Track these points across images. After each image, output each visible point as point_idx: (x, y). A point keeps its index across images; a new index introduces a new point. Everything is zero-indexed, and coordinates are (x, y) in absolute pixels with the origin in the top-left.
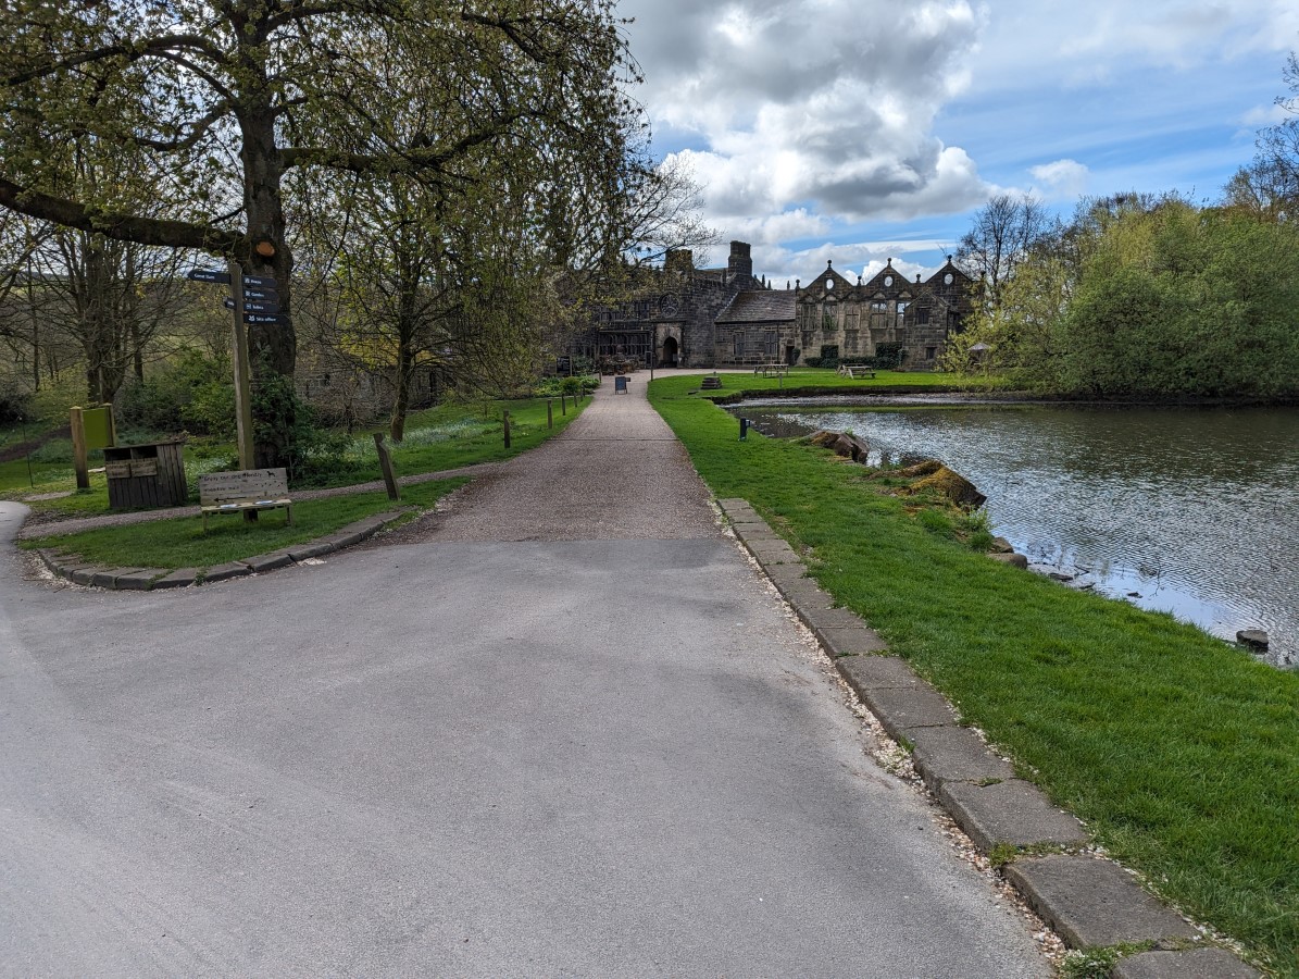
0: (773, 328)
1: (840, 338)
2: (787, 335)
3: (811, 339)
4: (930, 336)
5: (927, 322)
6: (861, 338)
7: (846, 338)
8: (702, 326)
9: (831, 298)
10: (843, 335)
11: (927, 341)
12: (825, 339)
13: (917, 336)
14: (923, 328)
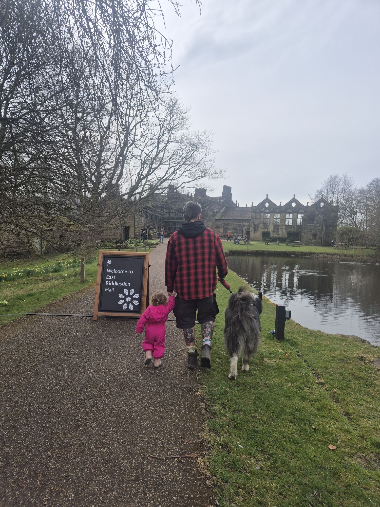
0: (241, 223)
1: (271, 229)
2: (247, 226)
3: (258, 228)
4: (314, 229)
5: (313, 223)
6: (280, 229)
7: (274, 228)
8: (210, 220)
9: (267, 211)
10: (272, 227)
11: (313, 231)
12: (264, 229)
13: (308, 229)
14: (311, 226)
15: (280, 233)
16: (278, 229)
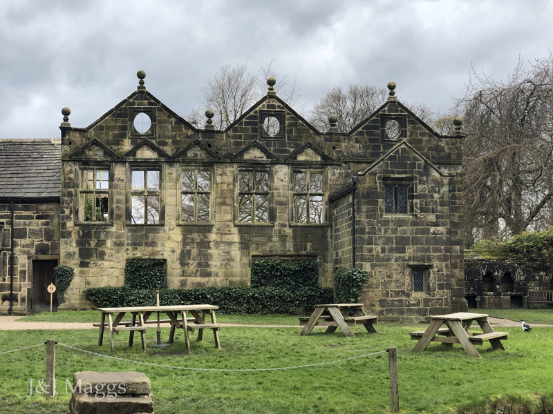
2: (36, 233)
3: (101, 243)
6: (217, 244)
10: (177, 235)
12: (135, 245)
15: (215, 264)
16: (204, 245)
